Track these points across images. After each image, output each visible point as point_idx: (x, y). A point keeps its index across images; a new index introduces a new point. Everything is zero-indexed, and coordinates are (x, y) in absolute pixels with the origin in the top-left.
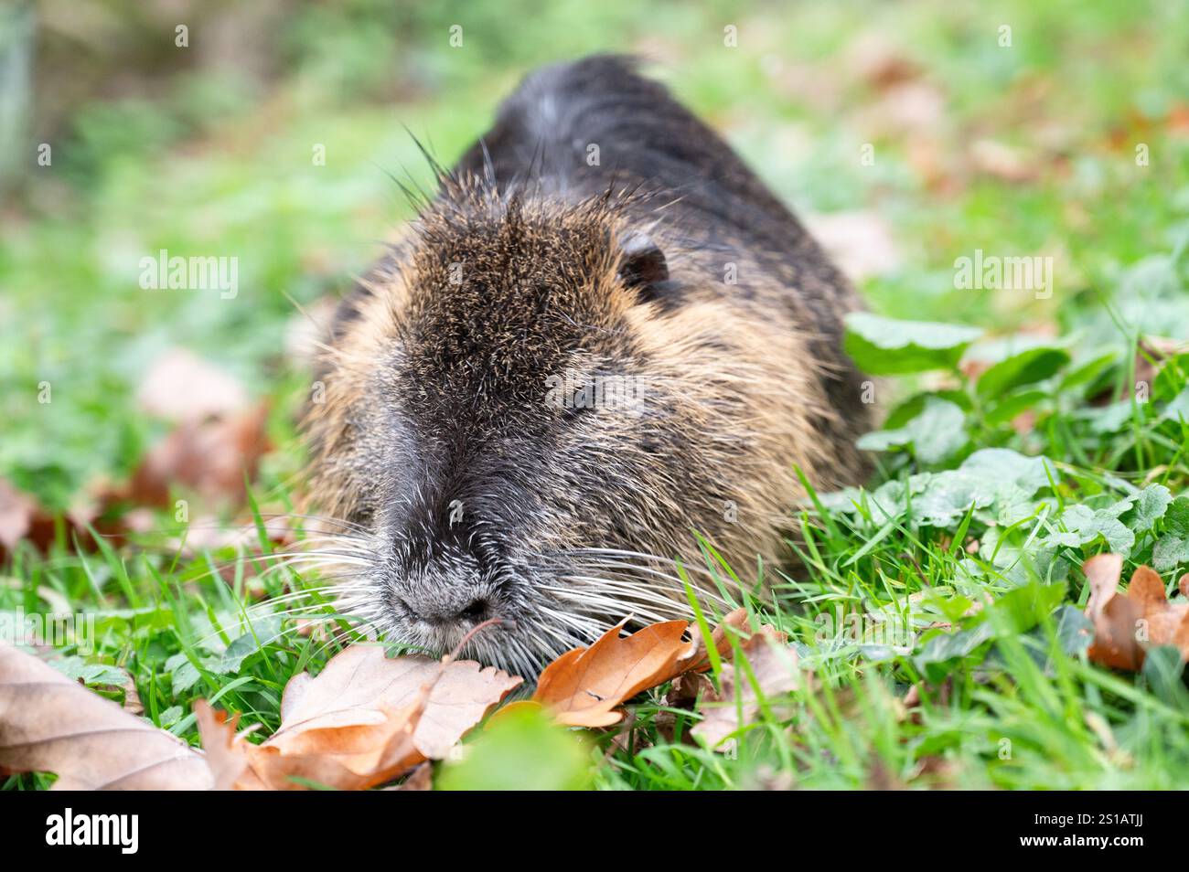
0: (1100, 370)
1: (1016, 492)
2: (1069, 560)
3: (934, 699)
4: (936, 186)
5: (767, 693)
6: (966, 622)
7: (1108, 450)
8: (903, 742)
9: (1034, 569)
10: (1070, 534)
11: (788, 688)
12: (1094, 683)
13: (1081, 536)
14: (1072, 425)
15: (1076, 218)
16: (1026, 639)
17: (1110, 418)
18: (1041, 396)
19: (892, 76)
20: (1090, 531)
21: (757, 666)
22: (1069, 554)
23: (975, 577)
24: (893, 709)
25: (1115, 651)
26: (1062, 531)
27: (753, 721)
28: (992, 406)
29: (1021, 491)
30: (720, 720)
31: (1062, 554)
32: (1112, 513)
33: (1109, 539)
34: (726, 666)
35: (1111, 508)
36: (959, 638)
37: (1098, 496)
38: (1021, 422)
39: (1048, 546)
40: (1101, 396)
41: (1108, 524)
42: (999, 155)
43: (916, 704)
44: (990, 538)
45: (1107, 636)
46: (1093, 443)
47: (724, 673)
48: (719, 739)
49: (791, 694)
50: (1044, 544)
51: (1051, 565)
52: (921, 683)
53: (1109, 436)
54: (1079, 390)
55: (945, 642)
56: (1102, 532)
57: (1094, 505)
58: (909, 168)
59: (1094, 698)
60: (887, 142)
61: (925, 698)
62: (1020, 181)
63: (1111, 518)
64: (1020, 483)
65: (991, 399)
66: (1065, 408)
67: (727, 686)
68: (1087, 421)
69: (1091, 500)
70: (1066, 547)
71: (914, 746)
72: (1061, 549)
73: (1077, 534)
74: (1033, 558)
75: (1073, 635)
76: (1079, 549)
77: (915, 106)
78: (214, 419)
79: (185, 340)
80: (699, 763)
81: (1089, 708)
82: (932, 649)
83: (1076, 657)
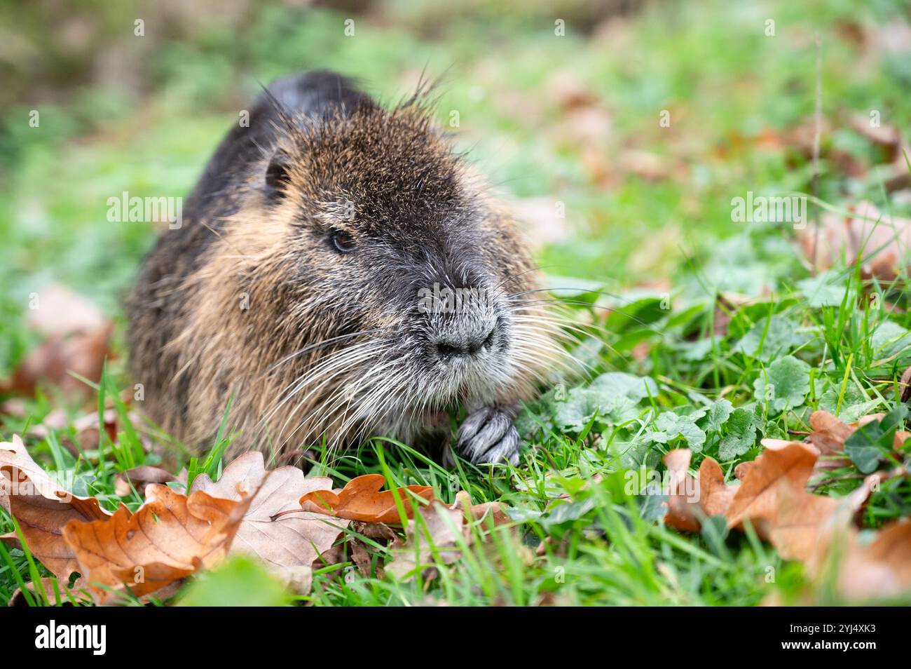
0: (694, 315)
1: (626, 401)
2: (659, 452)
3: (555, 551)
4: (600, 180)
5: (438, 543)
6: (580, 496)
7: (695, 373)
8: (529, 580)
9: (635, 457)
10: (661, 433)
11: (453, 539)
12: (668, 542)
13: (668, 434)
14: (673, 354)
15: (690, 206)
16: (620, 509)
17: (698, 350)
18: (652, 333)
19: (577, 103)
20: (675, 431)
21: (434, 522)
22: (660, 447)
23: (594, 462)
24: (524, 556)
25: (684, 518)
26: (655, 431)
27: (428, 562)
28: (616, 338)
29: (629, 400)
30: (405, 560)
31: (654, 447)
32: (691, 419)
33: (687, 437)
34: (411, 522)
35: (691, 415)
36: (575, 506)
37: (684, 406)
38: (639, 351)
39: (644, 441)
40: (692, 335)
41: (688, 427)
42: (647, 160)
43: (543, 553)
44: (607, 434)
45: (678, 508)
46: (686, 368)
47: (410, 527)
48: (403, 574)
49: (455, 544)
50: (641, 440)
51: (646, 455)
52: (548, 539)
53: (697, 363)
54: (679, 329)
55: (565, 509)
56: (682, 433)
57: (681, 413)
58: (582, 167)
59: (667, 553)
60: (570, 149)
61: (549, 549)
62: (658, 179)
63: (690, 422)
64: (629, 396)
65: (617, 333)
66: (669, 341)
67: (411, 536)
68: (683, 351)
69: (678, 409)
70: (657, 443)
71: (537, 583)
72: (654, 443)
73: (665, 433)
74: (634, 449)
75: (656, 506)
76: (666, 444)
77: (592, 124)
78: (79, 333)
79: (64, 277)
80: (389, 592)
81: (663, 559)
82: (556, 514)
83: (656, 523)
